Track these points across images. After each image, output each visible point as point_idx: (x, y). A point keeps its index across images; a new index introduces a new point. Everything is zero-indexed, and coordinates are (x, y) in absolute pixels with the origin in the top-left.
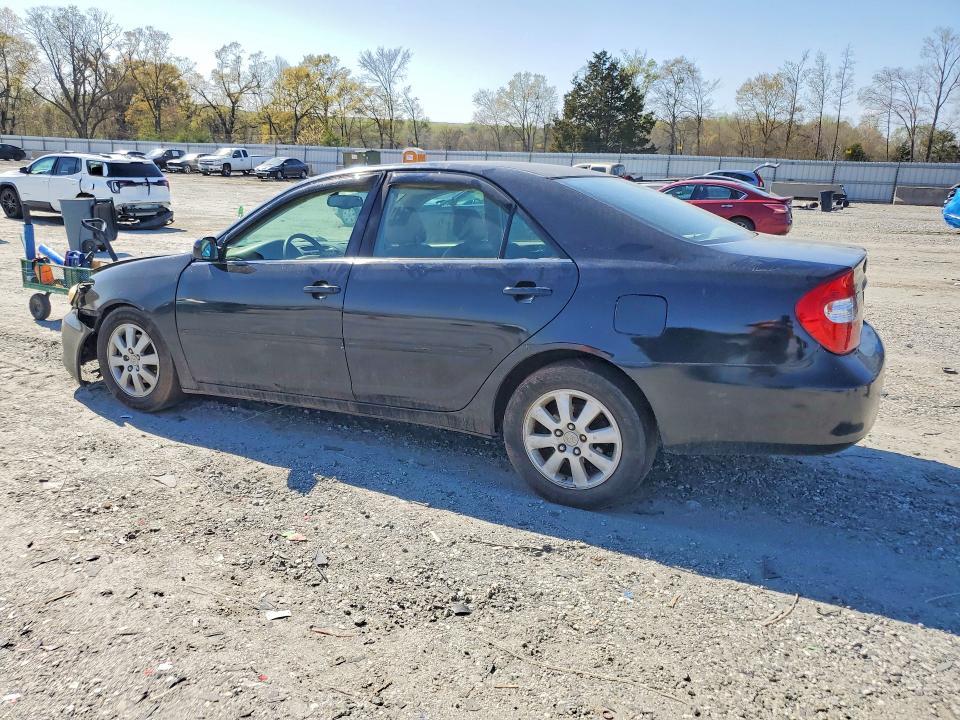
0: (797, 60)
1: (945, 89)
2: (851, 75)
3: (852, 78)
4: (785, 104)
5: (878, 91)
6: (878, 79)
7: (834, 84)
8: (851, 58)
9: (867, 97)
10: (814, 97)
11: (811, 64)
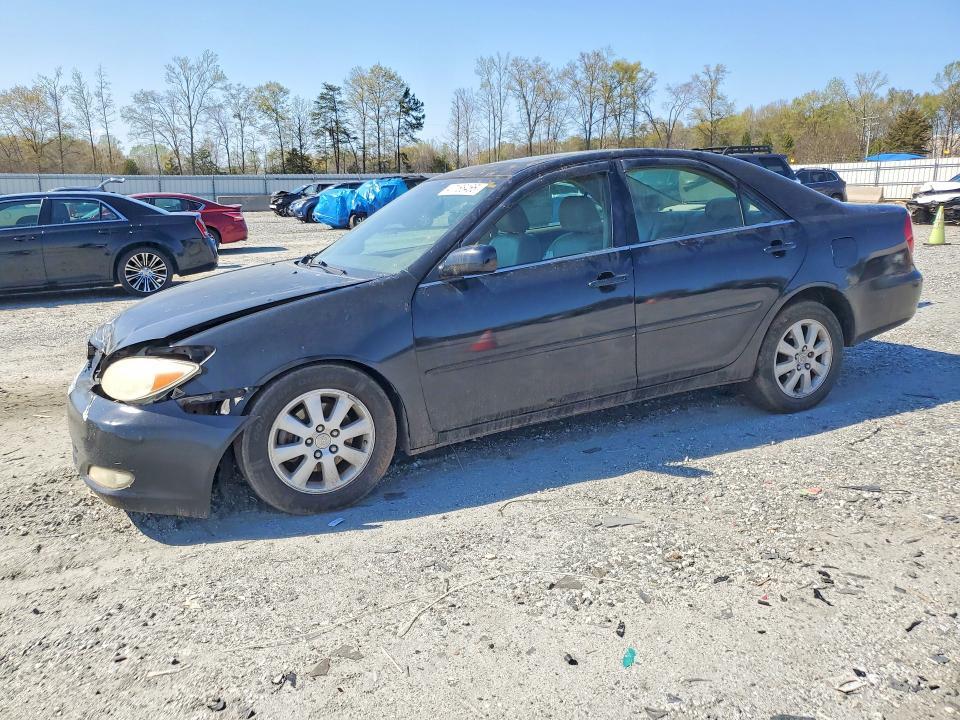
0: (52, 76)
1: (193, 112)
2: (109, 95)
3: (111, 98)
4: (51, 120)
5: (139, 111)
6: (137, 99)
7: (95, 103)
8: (106, 79)
9: (129, 115)
10: (79, 114)
11: (66, 80)
